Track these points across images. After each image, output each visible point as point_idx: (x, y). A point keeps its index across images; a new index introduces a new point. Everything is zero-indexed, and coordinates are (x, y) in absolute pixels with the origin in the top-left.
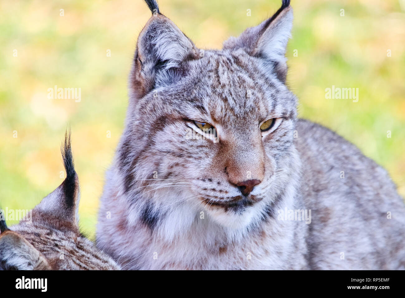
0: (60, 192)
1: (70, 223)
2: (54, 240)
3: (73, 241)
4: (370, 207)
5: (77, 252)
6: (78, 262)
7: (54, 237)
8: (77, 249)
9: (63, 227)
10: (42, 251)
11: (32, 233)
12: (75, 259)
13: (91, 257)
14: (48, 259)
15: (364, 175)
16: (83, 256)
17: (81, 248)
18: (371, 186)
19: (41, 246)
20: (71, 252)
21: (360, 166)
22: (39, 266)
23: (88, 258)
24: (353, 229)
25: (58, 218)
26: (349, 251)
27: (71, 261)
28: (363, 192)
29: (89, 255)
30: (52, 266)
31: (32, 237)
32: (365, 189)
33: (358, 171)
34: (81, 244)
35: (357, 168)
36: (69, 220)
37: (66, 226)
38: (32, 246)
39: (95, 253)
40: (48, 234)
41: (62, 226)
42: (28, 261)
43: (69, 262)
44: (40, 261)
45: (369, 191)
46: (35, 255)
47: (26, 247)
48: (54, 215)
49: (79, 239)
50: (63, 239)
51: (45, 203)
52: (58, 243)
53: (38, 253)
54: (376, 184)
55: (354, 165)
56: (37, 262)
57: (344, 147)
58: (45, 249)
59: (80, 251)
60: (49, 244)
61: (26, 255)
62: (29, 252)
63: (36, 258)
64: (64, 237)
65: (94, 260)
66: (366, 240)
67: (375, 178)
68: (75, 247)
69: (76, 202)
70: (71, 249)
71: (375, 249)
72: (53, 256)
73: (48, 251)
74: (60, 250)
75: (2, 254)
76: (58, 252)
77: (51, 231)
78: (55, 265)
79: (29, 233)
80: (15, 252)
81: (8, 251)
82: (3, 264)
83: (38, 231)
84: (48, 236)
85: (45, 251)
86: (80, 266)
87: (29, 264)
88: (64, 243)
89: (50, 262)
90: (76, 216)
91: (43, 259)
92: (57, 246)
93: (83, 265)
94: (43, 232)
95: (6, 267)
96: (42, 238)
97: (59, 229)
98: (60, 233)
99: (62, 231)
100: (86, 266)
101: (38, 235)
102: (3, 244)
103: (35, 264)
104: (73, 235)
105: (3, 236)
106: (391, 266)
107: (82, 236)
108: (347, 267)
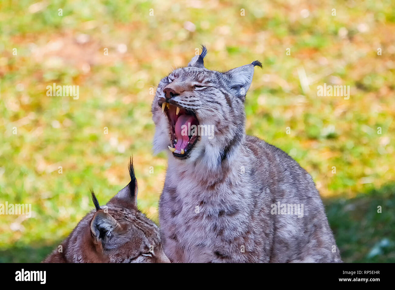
0: (127, 188)
1: (133, 205)
2: (125, 214)
3: (134, 214)
6: (137, 226)
7: (125, 212)
8: (137, 219)
9: (129, 207)
10: (117, 220)
11: (113, 210)
12: (135, 224)
16: (140, 223)
17: (139, 218)
19: (118, 217)
20: (134, 221)
22: (116, 228)
25: (127, 202)
29: (143, 222)
30: (123, 228)
31: (113, 212)
34: (139, 216)
36: (132, 203)
38: (113, 218)
40: (121, 211)
41: (128, 206)
42: (111, 225)
43: (132, 226)
44: (117, 226)
46: (115, 222)
47: (110, 218)
49: (137, 213)
50: (129, 213)
51: (120, 194)
53: (116, 221)
56: (115, 226)
58: (120, 219)
60: (122, 216)
61: (110, 222)
62: (111, 221)
63: (115, 224)
65: (146, 225)
68: (135, 218)
69: (136, 194)
70: (133, 219)
72: (123, 223)
73: (121, 220)
74: (128, 220)
75: (97, 222)
76: (127, 220)
77: (123, 209)
78: (125, 227)
79: (111, 210)
80: (104, 221)
81: (100, 220)
82: (97, 227)
83: (116, 209)
84: (121, 212)
85: (120, 220)
86: (138, 228)
87: (111, 227)
88: (130, 215)
89: (122, 225)
90: (136, 201)
91: (118, 224)
92: (126, 217)
93: (140, 228)
94: (119, 209)
95: (99, 228)
96: (118, 213)
97: (127, 208)
98: (128, 210)
99: (128, 208)
100: (141, 228)
101: (116, 211)
102: (98, 217)
103: (114, 227)
104: (134, 211)
105: (98, 212)
106: (309, 226)
107: (139, 211)
108: (291, 221)
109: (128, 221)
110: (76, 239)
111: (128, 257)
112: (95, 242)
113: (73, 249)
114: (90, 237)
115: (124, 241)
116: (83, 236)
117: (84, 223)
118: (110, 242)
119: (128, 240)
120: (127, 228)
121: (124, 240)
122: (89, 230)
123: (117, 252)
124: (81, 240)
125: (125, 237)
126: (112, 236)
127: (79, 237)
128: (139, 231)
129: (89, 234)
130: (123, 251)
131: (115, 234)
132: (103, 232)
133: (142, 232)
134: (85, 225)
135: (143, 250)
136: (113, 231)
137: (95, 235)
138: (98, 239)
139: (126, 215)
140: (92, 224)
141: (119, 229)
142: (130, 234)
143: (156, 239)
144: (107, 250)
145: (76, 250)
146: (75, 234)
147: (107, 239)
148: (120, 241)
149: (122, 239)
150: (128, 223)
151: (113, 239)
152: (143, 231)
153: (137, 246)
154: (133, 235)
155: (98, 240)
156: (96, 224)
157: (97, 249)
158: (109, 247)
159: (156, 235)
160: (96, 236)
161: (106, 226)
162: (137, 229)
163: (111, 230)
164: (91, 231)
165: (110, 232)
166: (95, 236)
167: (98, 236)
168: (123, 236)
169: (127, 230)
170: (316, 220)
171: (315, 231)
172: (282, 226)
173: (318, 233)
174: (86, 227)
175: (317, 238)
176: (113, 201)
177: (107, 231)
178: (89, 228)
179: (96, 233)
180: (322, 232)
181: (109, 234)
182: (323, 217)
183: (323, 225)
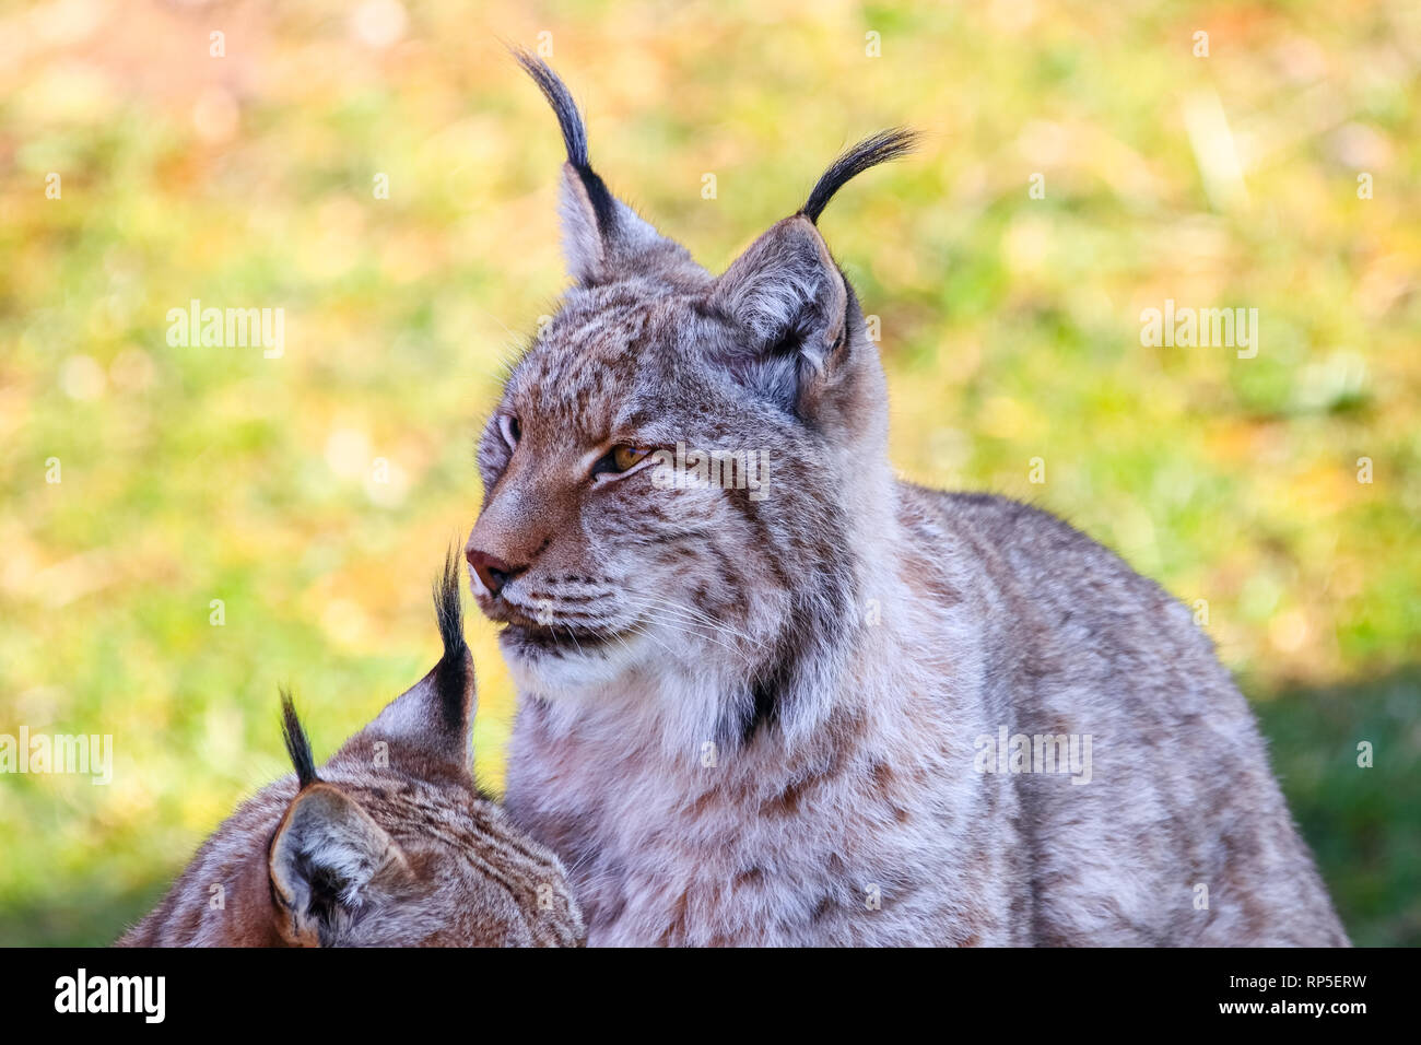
0: (427, 691)
1: (455, 767)
2: (423, 807)
3: (465, 809)
4: (1158, 704)
5: (478, 839)
6: (481, 861)
7: (419, 799)
8: (476, 832)
9: (439, 776)
10: (393, 832)
11: (366, 789)
12: (473, 855)
13: (511, 851)
14: (407, 853)
15: (1142, 626)
16: (491, 848)
17: (484, 828)
18: (1157, 652)
19: (394, 821)
20: (464, 838)
21: (1131, 605)
22: (386, 868)
23: (505, 854)
24: (1118, 768)
25: (426, 754)
26: (1110, 820)
27: (464, 859)
28: (1140, 667)
29: (505, 847)
30: (416, 869)
31: (368, 798)
32: (1144, 658)
33: (1126, 616)
34: (484, 818)
35: (1123, 609)
36: (451, 759)
37: (444, 773)
38: (372, 820)
39: (516, 841)
40: (406, 792)
41: (434, 772)
42: (361, 856)
43: (459, 861)
44: (389, 858)
45: (1153, 662)
46: (380, 841)
47: (359, 823)
48: (415, 747)
49: (477, 804)
50: (441, 805)
51: (392, 718)
52: (435, 816)
53: (385, 837)
54: (1168, 647)
55: (1117, 602)
56: (382, 858)
57: (1090, 559)
58: (403, 828)
59: (484, 836)
60: (411, 816)
61: (358, 841)
62: (364, 836)
63: (381, 850)
64: (442, 800)
65: (519, 859)
66: (1149, 792)
67: (1164, 632)
68: (471, 827)
69: (468, 718)
70: (462, 830)
71: (1170, 811)
72: (418, 848)
73: (408, 833)
74: (437, 833)
75: (301, 839)
76: (433, 836)
77: (410, 784)
78: (425, 868)
79: (357, 789)
80: (333, 834)
81: (317, 833)
82: (300, 862)
83: (379, 783)
84: (407, 798)
85: (402, 833)
86: (487, 873)
87: (365, 864)
88: (445, 814)
89: (414, 861)
90: (468, 750)
91: (395, 851)
92: (430, 821)
93: (494, 871)
94: (393, 785)
95: (308, 870)
96: (393, 802)
97: (427, 780)
98: (432, 789)
99: (435, 783)
100: (500, 874)
101: (381, 794)
102: (306, 815)
103: (379, 866)
104: (463, 795)
105: (307, 795)
106: (1205, 849)
107: (483, 797)
108: (1104, 855)
109: (441, 840)
112: (290, 935)
114: (267, 910)
115: (420, 929)
116: (228, 905)
117: (233, 845)
118: (358, 935)
119: (439, 924)
120: (433, 872)
121: (419, 923)
122: (260, 882)
124: (219, 924)
125: (424, 913)
126: (367, 907)
128: (491, 886)
129: (261, 898)
131: (382, 897)
132: (325, 891)
133: (504, 893)
134: (242, 856)
136: (372, 882)
137: (291, 899)
138: (302, 921)
139: (428, 813)
140: (279, 848)
141: (400, 876)
142: (447, 896)
143: (567, 925)
146: (191, 896)
147: (344, 920)
148: (403, 930)
149: (410, 922)
150: (441, 849)
151: (370, 920)
152: (508, 888)
154: (461, 901)
155: (304, 924)
156: (297, 852)
159: (566, 904)
160: (295, 908)
161: (339, 857)
162: (480, 875)
163: (363, 877)
164: (272, 885)
165: (361, 889)
166: (289, 905)
167: (304, 907)
168: (415, 909)
169: (436, 881)
170: (1227, 815)
171: (1231, 865)
172: (1059, 878)
173: (1245, 872)
174: (246, 867)
175: (1243, 896)
176: (361, 748)
177: (345, 882)
178: (261, 868)
179: (295, 891)
180: (1261, 871)
181: (352, 895)
182: (1265, 797)
183: (1265, 837)
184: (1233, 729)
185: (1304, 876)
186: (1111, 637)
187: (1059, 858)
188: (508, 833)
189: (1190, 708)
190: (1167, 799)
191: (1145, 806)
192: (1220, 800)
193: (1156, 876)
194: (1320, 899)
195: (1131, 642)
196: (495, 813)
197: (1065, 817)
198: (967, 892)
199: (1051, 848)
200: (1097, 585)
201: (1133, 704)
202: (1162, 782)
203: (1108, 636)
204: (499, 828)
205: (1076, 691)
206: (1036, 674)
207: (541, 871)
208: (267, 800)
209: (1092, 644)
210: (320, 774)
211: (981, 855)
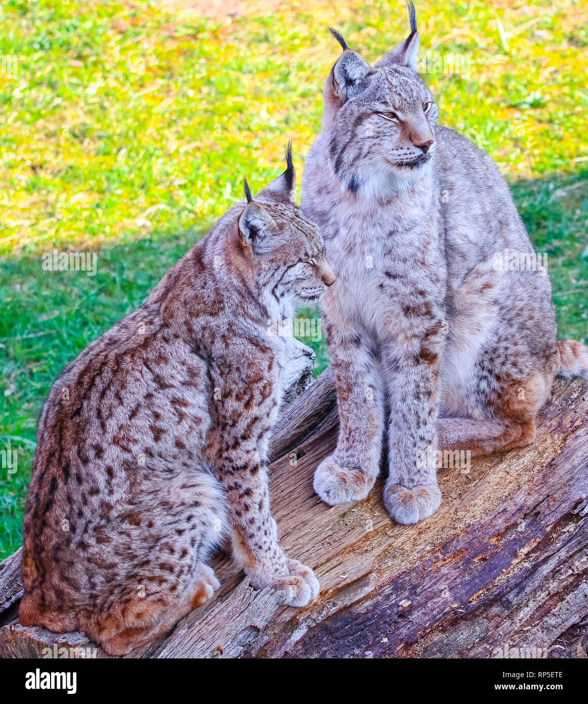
0: (282, 178)
2: (281, 210)
3: (292, 211)
4: (481, 183)
5: (296, 219)
6: (296, 225)
7: (280, 208)
10: (273, 216)
11: (265, 204)
12: (294, 223)
13: (305, 223)
14: (276, 222)
15: (477, 161)
16: (299, 222)
17: (297, 216)
19: (273, 213)
20: (292, 219)
21: (474, 155)
22: (271, 226)
23: (303, 223)
24: (469, 198)
25: (282, 195)
29: (303, 221)
30: (279, 227)
31: (266, 207)
34: (297, 213)
35: (472, 156)
36: (288, 197)
37: (286, 201)
38: (267, 213)
39: (306, 220)
41: (284, 200)
42: (264, 223)
43: (291, 225)
44: (271, 224)
46: (269, 219)
47: (263, 214)
48: (279, 193)
49: (296, 210)
50: (286, 210)
51: (272, 185)
52: (284, 212)
53: (271, 217)
54: (484, 168)
56: (269, 223)
58: (275, 215)
60: (278, 212)
61: (263, 218)
62: (265, 217)
63: (269, 221)
64: (286, 208)
65: (307, 225)
66: (478, 205)
68: (294, 216)
69: (293, 186)
70: (291, 216)
72: (279, 221)
73: (277, 217)
74: (285, 217)
75: (247, 218)
76: (283, 218)
77: (277, 204)
78: (281, 227)
79: (263, 204)
80: (256, 217)
81: (252, 216)
82: (247, 223)
83: (269, 203)
84: (276, 207)
85: (275, 217)
86: (298, 228)
87: (265, 225)
88: (287, 212)
89: (278, 225)
91: (273, 222)
92: (282, 214)
93: (300, 228)
94: (272, 204)
95: (249, 226)
96: (273, 208)
97: (282, 203)
98: (283, 205)
99: (284, 203)
100: (302, 229)
101: (269, 206)
102: (249, 211)
103: (268, 226)
104: (292, 207)
105: (250, 205)
106: (494, 223)
107: (297, 207)
108: (465, 222)
110: (217, 239)
111: (285, 264)
112: (243, 244)
113: (213, 252)
114: (237, 237)
115: (279, 243)
116: (227, 235)
117: (228, 219)
118: (262, 245)
119: (285, 242)
120: (283, 228)
122: (236, 229)
123: (272, 257)
126: (265, 237)
127: (221, 236)
128: (299, 232)
129: (236, 233)
130: (279, 256)
131: (269, 234)
132: (254, 232)
134: (231, 222)
135: (303, 257)
136: (267, 230)
140: (241, 220)
141: (274, 228)
142: (287, 234)
143: (319, 243)
144: (258, 254)
145: (217, 253)
146: (216, 233)
147: (258, 240)
148: (275, 244)
149: (276, 242)
150: (286, 221)
151: (266, 240)
152: (304, 233)
153: (296, 251)
154: (291, 236)
155: (247, 241)
156: (246, 221)
157: (246, 253)
158: (260, 251)
160: (245, 236)
161: (257, 223)
162: (296, 229)
163: (264, 228)
164: (239, 230)
165: (263, 232)
166: (243, 235)
167: (248, 236)
168: (279, 238)
169: (284, 230)
170: (500, 215)
171: (501, 228)
172: (452, 228)
173: (505, 230)
174: (232, 225)
175: (504, 237)
176: (263, 193)
177: (259, 230)
178: (236, 225)
179: (246, 232)
180: (509, 230)
181: (261, 233)
182: (511, 210)
183: (511, 220)
184: (503, 191)
185: (521, 232)
186: (468, 164)
187: (452, 223)
188: (304, 218)
189: (490, 184)
190: (483, 209)
191: (477, 210)
192: (498, 210)
193: (480, 229)
194: (526, 238)
195: (473, 165)
196: (300, 212)
197: (454, 211)
198: (428, 229)
199: (450, 220)
200: (465, 150)
201: (474, 182)
202: (482, 203)
203: (467, 163)
204: (301, 216)
205: (457, 176)
206: (445, 170)
207: (313, 229)
208: (238, 207)
209: (463, 165)
210: (253, 199)
211: (431, 219)
